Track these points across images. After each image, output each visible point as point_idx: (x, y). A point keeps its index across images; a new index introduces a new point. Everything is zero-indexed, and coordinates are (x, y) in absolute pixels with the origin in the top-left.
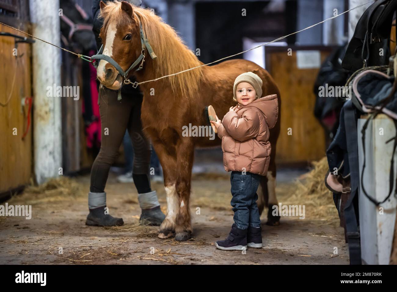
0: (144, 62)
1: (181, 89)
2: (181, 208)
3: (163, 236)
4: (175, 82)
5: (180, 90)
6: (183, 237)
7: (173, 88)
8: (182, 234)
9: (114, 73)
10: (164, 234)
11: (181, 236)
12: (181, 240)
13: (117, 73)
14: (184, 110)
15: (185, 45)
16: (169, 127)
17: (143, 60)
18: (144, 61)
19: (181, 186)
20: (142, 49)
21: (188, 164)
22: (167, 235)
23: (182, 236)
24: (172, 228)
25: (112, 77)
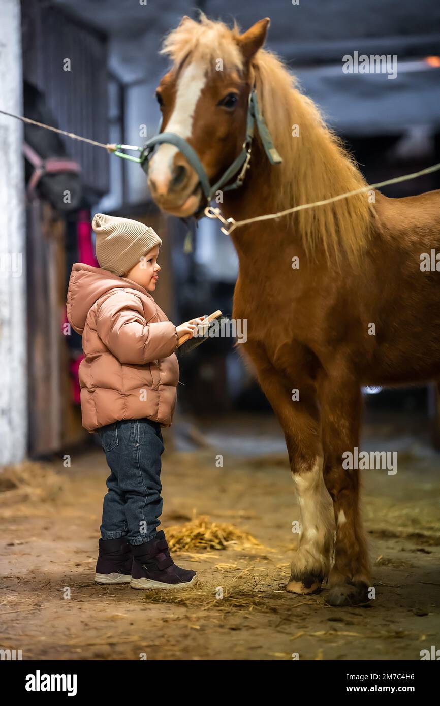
0: (248, 171)
1: (324, 250)
2: (339, 526)
3: (302, 589)
4: (311, 233)
5: (323, 252)
6: (344, 597)
7: (305, 246)
8: (342, 589)
9: (190, 178)
10: (303, 583)
11: (339, 595)
12: (338, 602)
13: (195, 179)
14: (331, 301)
15: (340, 145)
16: (295, 340)
17: (246, 166)
18: (249, 166)
19: (336, 476)
20: (246, 139)
21: (347, 424)
22: (310, 587)
23: (342, 595)
24: (321, 571)
25: (185, 188)
